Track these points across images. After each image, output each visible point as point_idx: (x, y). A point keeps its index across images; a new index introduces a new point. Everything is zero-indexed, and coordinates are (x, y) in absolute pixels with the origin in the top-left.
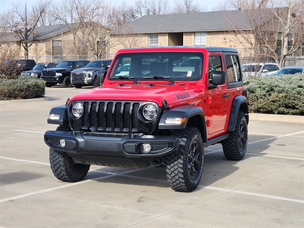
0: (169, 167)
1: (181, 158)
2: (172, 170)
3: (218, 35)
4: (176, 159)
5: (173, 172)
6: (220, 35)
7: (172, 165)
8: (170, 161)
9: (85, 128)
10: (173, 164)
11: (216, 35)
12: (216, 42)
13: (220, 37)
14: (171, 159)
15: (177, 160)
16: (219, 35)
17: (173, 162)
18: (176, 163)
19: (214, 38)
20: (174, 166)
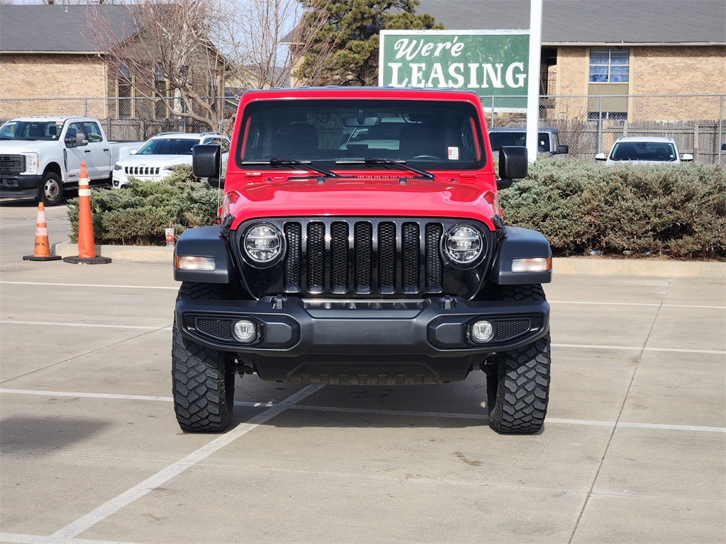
0: (512, 375)
1: (541, 352)
2: (521, 381)
3: (13, 65)
4: (531, 356)
5: (523, 386)
6: (20, 65)
7: (521, 370)
8: (515, 360)
9: (293, 290)
10: (523, 367)
11: (9, 65)
12: (9, 80)
13: (19, 70)
14: (518, 357)
15: (534, 357)
16: (17, 65)
17: (524, 364)
18: (531, 364)
19: (4, 70)
20: (525, 372)
